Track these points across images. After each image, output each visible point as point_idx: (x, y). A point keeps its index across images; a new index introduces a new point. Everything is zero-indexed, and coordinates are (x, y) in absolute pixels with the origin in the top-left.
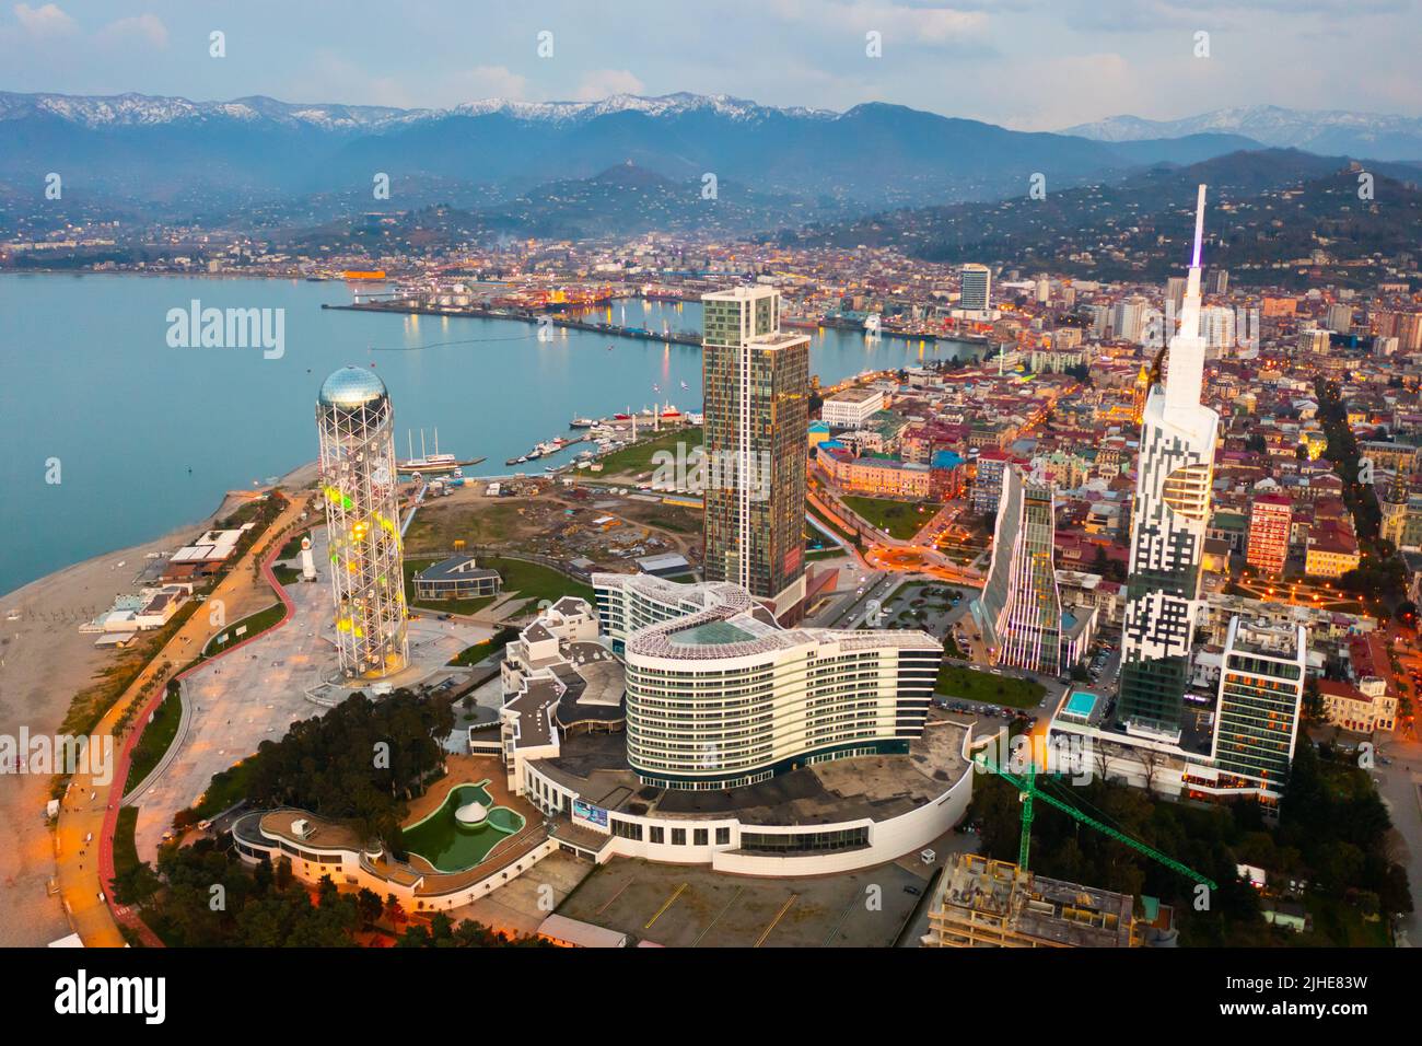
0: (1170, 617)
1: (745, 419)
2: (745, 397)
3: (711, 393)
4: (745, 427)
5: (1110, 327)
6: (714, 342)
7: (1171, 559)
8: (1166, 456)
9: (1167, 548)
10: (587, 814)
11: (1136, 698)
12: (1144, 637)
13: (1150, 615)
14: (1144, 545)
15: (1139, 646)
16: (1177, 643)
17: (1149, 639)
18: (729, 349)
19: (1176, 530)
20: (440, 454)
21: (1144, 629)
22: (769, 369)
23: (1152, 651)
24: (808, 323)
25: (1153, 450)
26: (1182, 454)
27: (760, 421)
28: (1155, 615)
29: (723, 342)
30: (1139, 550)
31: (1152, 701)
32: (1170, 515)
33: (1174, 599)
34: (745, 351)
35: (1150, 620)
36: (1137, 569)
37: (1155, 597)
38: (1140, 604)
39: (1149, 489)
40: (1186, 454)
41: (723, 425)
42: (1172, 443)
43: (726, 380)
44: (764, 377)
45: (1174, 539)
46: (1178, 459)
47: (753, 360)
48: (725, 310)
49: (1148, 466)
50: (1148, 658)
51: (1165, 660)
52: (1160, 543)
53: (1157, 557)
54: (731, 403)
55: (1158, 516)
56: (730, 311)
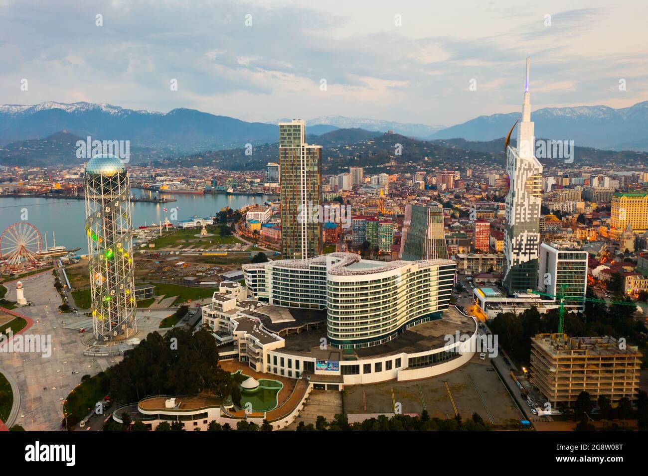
0: (530, 242)
1: (304, 184)
2: (303, 172)
3: (284, 172)
4: (304, 188)
5: (337, 186)
6: (285, 146)
7: (530, 216)
8: (525, 171)
9: (528, 212)
10: (326, 367)
11: (519, 282)
12: (520, 253)
13: (522, 242)
14: (518, 212)
15: (518, 258)
16: (534, 253)
17: (523, 253)
18: (294, 149)
19: (531, 203)
20: (56, 246)
21: (520, 249)
22: (316, 157)
23: (524, 259)
24: (199, 191)
25: (520, 169)
26: (531, 169)
27: (312, 183)
28: (524, 242)
29: (290, 146)
30: (516, 214)
31: (525, 282)
32: (528, 197)
33: (532, 234)
34: (303, 150)
35: (522, 245)
36: (516, 223)
37: (524, 234)
38: (518, 238)
39: (519, 187)
40: (533, 169)
41: (291, 187)
42: (527, 165)
43: (293, 165)
44: (313, 162)
45: (530, 207)
46: (530, 172)
47: (307, 153)
48: (292, 129)
49: (518, 177)
50: (522, 262)
51: (530, 261)
52: (525, 210)
53: (524, 216)
54: (296, 176)
55: (523, 198)
56: (294, 130)
